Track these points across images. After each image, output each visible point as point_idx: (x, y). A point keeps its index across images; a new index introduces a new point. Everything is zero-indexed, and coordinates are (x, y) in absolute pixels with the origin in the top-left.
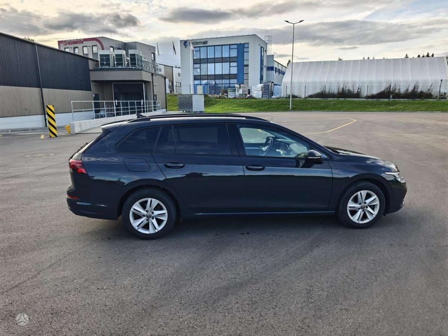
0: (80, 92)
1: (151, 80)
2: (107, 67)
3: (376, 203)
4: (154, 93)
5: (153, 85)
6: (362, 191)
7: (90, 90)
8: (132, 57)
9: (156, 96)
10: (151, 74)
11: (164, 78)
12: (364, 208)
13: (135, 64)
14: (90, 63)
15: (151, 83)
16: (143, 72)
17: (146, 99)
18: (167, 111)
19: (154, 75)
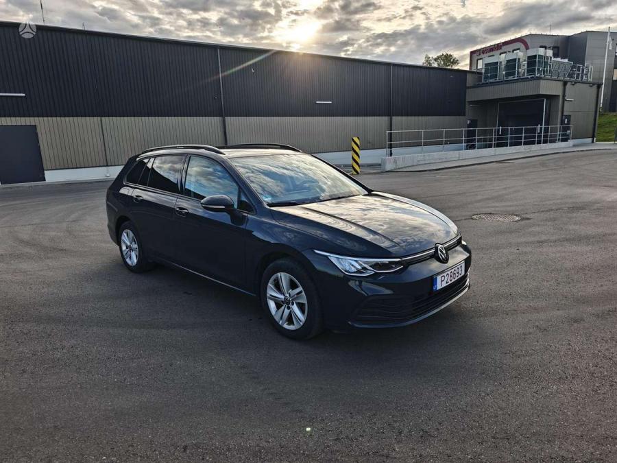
0: (447, 118)
1: (560, 93)
2: (493, 80)
3: (304, 300)
4: (565, 114)
5: (564, 100)
6: (282, 274)
7: (464, 115)
8: (532, 60)
9: (569, 117)
10: (561, 84)
11: (595, 87)
12: (288, 303)
13: (534, 70)
14: (469, 77)
15: (561, 97)
16: (542, 81)
17: (547, 123)
18: (593, 142)
19: (569, 84)
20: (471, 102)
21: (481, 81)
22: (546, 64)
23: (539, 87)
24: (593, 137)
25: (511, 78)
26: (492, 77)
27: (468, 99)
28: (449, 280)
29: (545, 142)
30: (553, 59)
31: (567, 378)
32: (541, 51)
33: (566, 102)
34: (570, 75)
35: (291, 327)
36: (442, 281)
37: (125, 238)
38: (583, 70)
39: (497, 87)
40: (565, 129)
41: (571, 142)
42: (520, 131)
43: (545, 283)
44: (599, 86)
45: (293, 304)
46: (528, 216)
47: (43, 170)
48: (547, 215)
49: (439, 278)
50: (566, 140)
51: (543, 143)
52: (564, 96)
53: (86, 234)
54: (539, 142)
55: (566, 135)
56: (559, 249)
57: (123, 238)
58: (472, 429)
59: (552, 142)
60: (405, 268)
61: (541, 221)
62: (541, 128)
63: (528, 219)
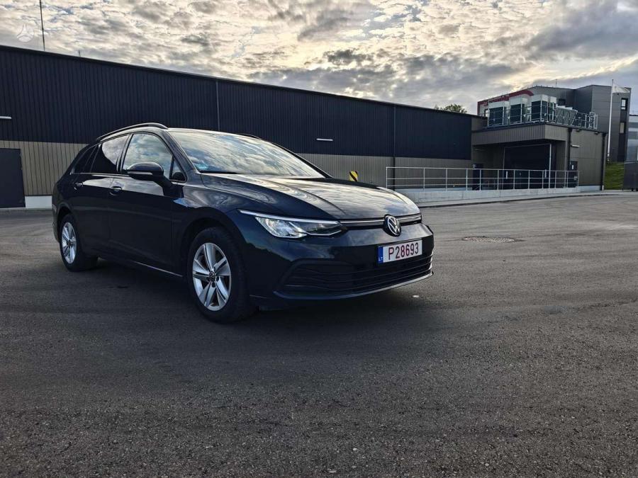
0: (452, 161)
1: (565, 138)
2: (498, 125)
3: (228, 273)
4: (572, 160)
5: (570, 146)
6: (207, 244)
7: (470, 159)
8: (536, 106)
9: (575, 163)
10: (565, 130)
11: (600, 135)
12: (213, 280)
13: (539, 116)
14: (474, 122)
15: (566, 143)
16: (547, 126)
17: (554, 167)
18: (601, 189)
19: (573, 130)
20: (476, 146)
21: (486, 126)
22: (550, 110)
23: (543, 133)
24: (601, 185)
25: (516, 123)
26: (496, 122)
27: (473, 143)
28: (399, 255)
29: (552, 186)
30: (557, 106)
31: (528, 357)
32: (545, 98)
33: (572, 149)
34: (576, 123)
35: (216, 308)
36: (390, 254)
37: (66, 233)
38: (588, 118)
39: (501, 132)
40: (572, 174)
41: (578, 189)
42: (525, 174)
43: (526, 285)
44: (605, 134)
45: (218, 279)
46: (522, 239)
47: (24, 196)
48: (544, 238)
49: (386, 249)
50: (573, 186)
51: (551, 187)
52: (569, 142)
53: (42, 244)
54: (546, 187)
55: (573, 180)
56: (548, 261)
57: (64, 233)
58: (395, 400)
59: (559, 186)
60: (344, 232)
61: (536, 242)
62: (548, 173)
63: (521, 241)
